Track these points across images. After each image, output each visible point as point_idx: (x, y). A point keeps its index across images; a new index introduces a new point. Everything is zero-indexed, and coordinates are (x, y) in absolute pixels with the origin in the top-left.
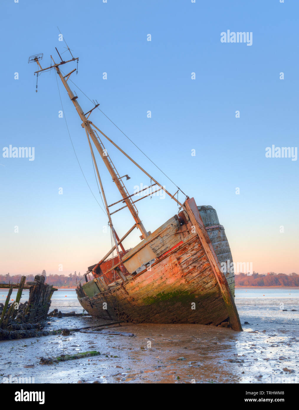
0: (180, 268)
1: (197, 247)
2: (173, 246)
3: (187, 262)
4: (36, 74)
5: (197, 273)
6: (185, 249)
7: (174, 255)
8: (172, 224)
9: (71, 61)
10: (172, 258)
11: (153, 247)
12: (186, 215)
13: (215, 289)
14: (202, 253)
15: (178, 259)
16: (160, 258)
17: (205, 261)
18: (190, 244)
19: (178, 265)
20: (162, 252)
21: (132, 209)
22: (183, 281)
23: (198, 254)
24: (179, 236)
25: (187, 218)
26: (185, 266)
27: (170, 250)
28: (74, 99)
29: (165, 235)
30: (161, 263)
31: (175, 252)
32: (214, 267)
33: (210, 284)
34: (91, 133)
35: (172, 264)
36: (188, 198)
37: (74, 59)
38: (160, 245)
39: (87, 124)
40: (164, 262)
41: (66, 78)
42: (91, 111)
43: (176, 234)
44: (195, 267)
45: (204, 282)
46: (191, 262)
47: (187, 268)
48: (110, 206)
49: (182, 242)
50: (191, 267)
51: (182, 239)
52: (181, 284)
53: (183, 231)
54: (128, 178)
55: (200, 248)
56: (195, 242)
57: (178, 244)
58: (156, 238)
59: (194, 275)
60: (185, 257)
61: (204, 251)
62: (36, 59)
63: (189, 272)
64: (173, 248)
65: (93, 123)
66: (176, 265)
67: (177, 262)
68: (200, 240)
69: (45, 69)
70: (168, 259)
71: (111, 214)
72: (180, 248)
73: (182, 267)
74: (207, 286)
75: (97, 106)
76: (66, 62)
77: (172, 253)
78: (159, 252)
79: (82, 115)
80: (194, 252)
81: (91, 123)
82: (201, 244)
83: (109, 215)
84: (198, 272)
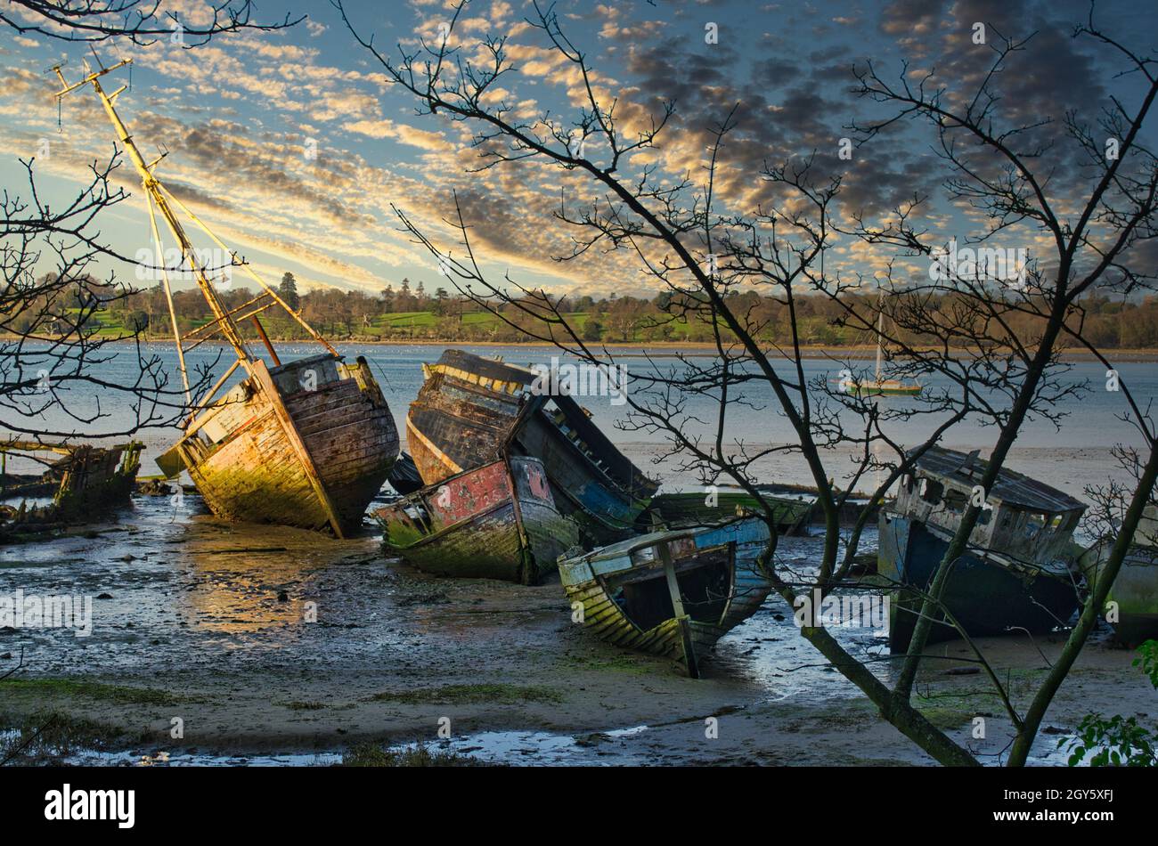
0: (257, 452)
1: (274, 425)
2: (245, 421)
3: (265, 444)
5: (279, 460)
6: (260, 426)
7: (247, 433)
9: (119, 67)
10: (246, 437)
11: (221, 420)
12: (257, 381)
13: (305, 483)
15: (254, 439)
16: (231, 436)
18: (265, 421)
19: (255, 448)
20: (232, 428)
22: (264, 469)
23: (278, 435)
24: (250, 409)
25: (259, 387)
26: (263, 449)
27: (243, 426)
28: (128, 140)
30: (234, 441)
31: (248, 430)
33: (296, 476)
35: (247, 445)
37: (124, 64)
38: (229, 419)
39: (151, 184)
40: (237, 441)
43: (247, 407)
44: (276, 451)
45: (290, 472)
46: (270, 445)
47: (266, 452)
49: (255, 417)
50: (271, 452)
51: (255, 413)
52: (262, 473)
53: (255, 402)
55: (279, 427)
56: (272, 418)
57: (251, 419)
59: (276, 461)
60: (261, 438)
61: (285, 431)
62: (56, 69)
63: (270, 458)
64: (245, 424)
66: (252, 447)
67: (253, 444)
68: (277, 416)
69: (74, 88)
70: (240, 437)
72: (253, 425)
73: (259, 450)
74: (294, 477)
75: (163, 156)
76: (111, 70)
77: (245, 431)
80: (272, 431)
81: (159, 182)
84: (281, 458)
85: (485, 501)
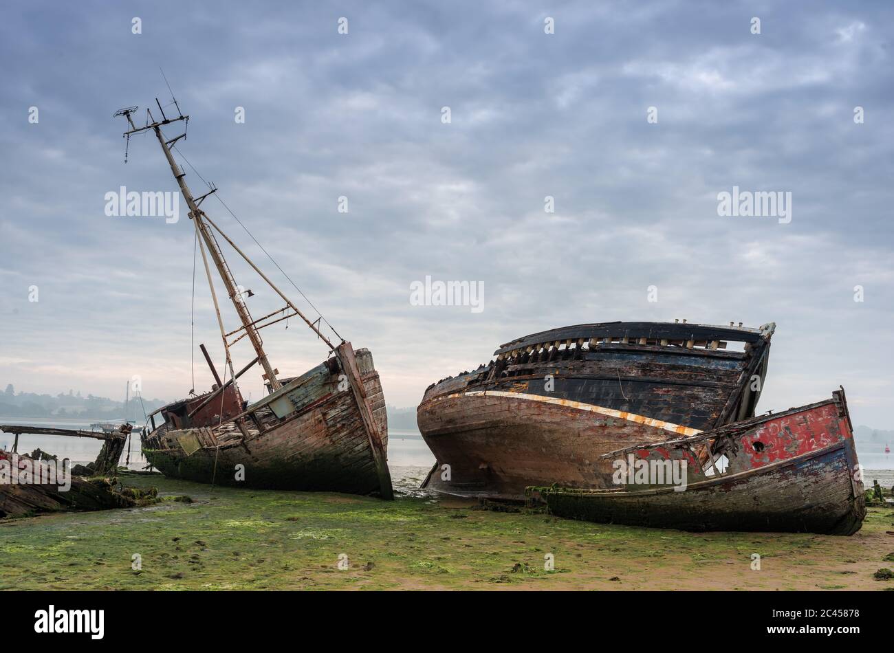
0: (325, 425)
1: (349, 401)
2: (318, 398)
3: (334, 418)
4: (127, 135)
5: (345, 433)
6: (334, 403)
7: (319, 409)
8: (321, 373)
9: (178, 120)
10: (316, 413)
11: (293, 398)
12: (338, 361)
13: (366, 453)
14: (355, 409)
15: (324, 415)
16: (300, 412)
17: (357, 418)
18: (340, 398)
19: (323, 422)
20: (303, 405)
21: (254, 339)
22: (328, 442)
23: (350, 410)
24: (327, 387)
25: (340, 366)
26: (331, 423)
27: (315, 403)
28: (179, 178)
29: (310, 384)
30: (301, 418)
31: (321, 406)
32: (368, 426)
33: (360, 446)
34: (202, 229)
35: (315, 420)
36: (344, 343)
37: (182, 118)
38: (302, 397)
39: (197, 214)
40: (306, 417)
41: (169, 145)
42: (204, 197)
43: (324, 385)
44: (344, 425)
45: (354, 444)
46: (340, 419)
47: (334, 425)
48: (227, 335)
49: (330, 394)
50: (339, 425)
51: (331, 391)
52: (324, 445)
53: (333, 381)
54: (251, 294)
55: (353, 403)
56: (347, 395)
57: (325, 397)
58: (298, 387)
59: (342, 434)
60: (332, 413)
61: (358, 407)
62: (127, 113)
63: (335, 431)
64: (319, 401)
65: (205, 214)
66: (321, 421)
67: (322, 418)
68: (353, 394)
69: (139, 130)
70: (310, 414)
71: (229, 346)
72: (327, 401)
73: (327, 424)
75: (213, 191)
76: (171, 121)
77: (317, 407)
78: (299, 404)
79: (189, 200)
80: (345, 407)
81: (203, 214)
82: (354, 398)
83: (227, 346)
84: (348, 431)
85: (810, 444)
